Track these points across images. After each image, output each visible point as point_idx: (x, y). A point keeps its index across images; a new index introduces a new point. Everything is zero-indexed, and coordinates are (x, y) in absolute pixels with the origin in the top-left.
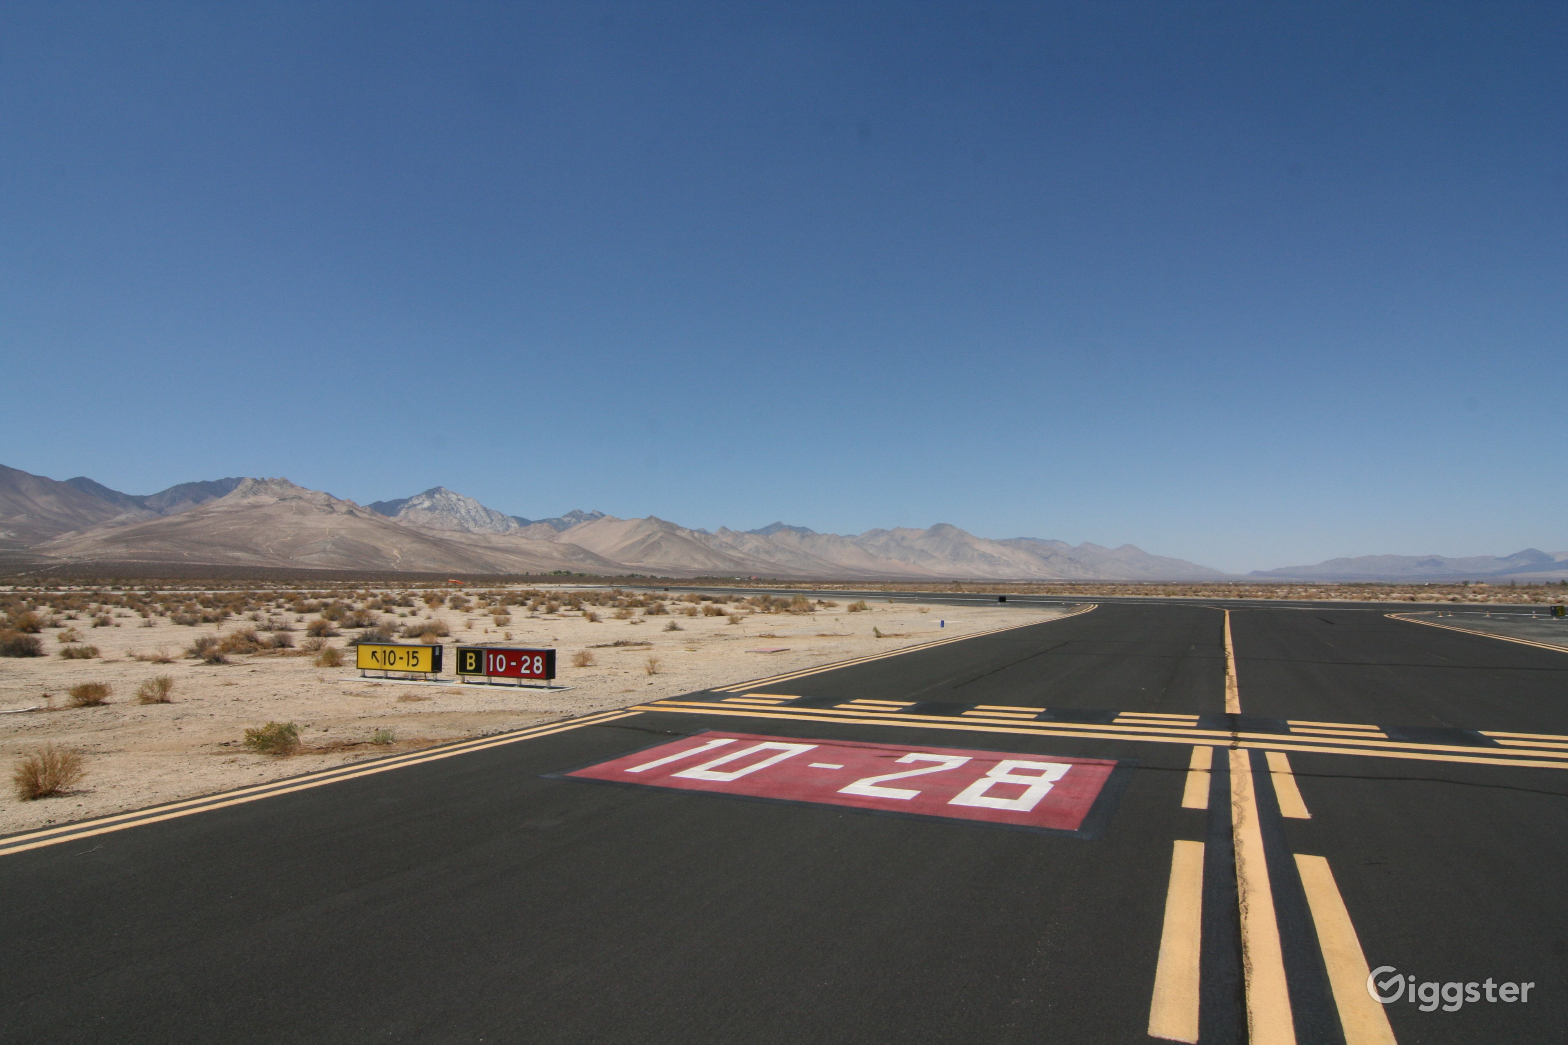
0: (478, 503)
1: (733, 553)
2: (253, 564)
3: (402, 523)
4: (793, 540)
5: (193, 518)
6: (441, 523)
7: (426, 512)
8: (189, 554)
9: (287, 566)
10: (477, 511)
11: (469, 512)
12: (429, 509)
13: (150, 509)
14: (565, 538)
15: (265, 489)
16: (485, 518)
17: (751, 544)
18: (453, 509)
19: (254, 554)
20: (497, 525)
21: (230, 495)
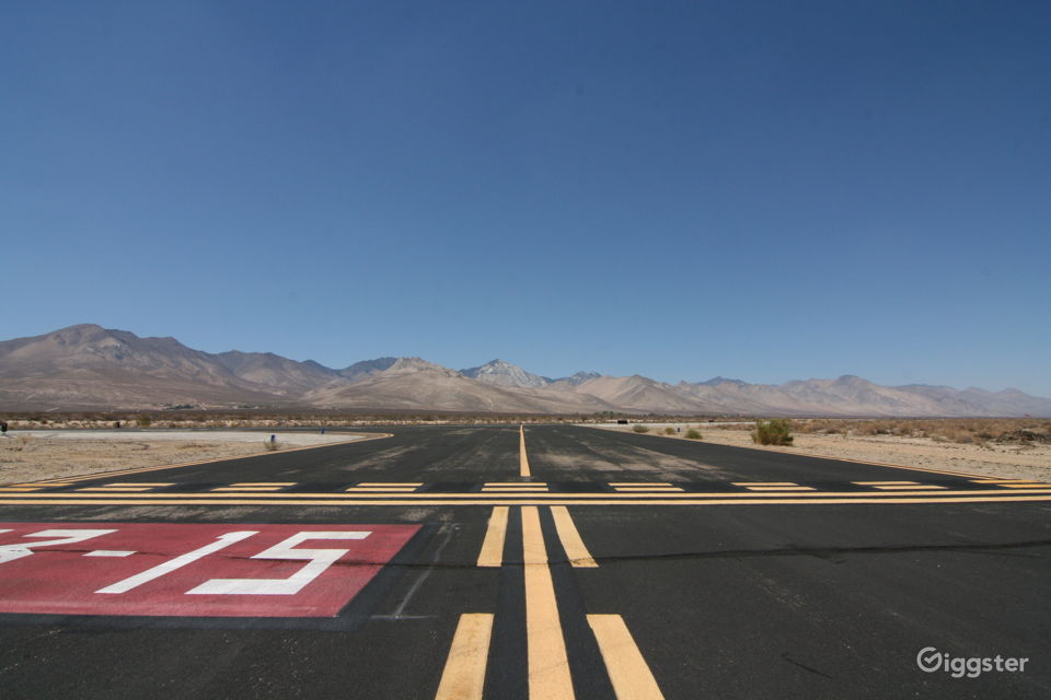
0: (520, 369)
1: (693, 398)
3: (481, 381)
4: (733, 389)
5: (375, 382)
6: (503, 382)
7: (492, 374)
11: (516, 375)
13: (344, 377)
14: (580, 390)
15: (410, 364)
16: (525, 378)
17: (704, 392)
18: (507, 373)
20: (534, 382)
21: (392, 368)
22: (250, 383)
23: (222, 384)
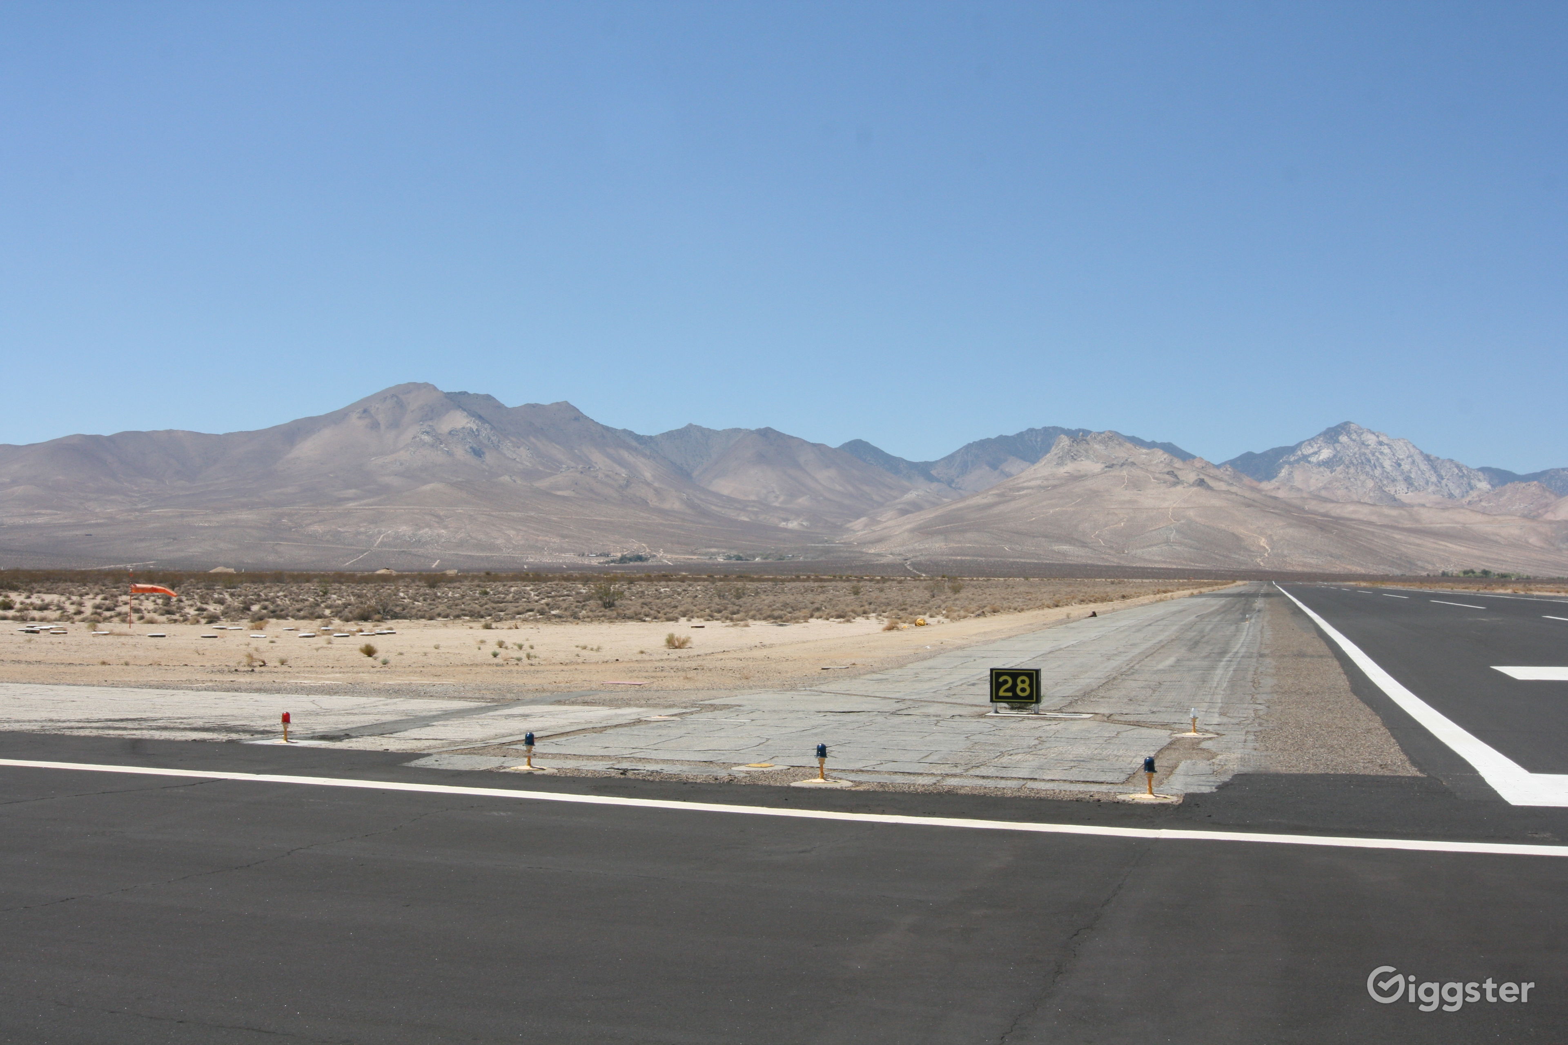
0: (1414, 446)
2: (1084, 561)
3: (1280, 491)
6: (1347, 488)
7: (1321, 469)
8: (1010, 548)
9: (1123, 563)
10: (1413, 462)
11: (1400, 465)
12: (1328, 464)
13: (938, 480)
15: (1087, 451)
16: (1427, 475)
18: (1369, 461)
19: (1082, 546)
20: (1450, 485)
21: (1043, 462)
22: (729, 501)
23: (677, 505)
